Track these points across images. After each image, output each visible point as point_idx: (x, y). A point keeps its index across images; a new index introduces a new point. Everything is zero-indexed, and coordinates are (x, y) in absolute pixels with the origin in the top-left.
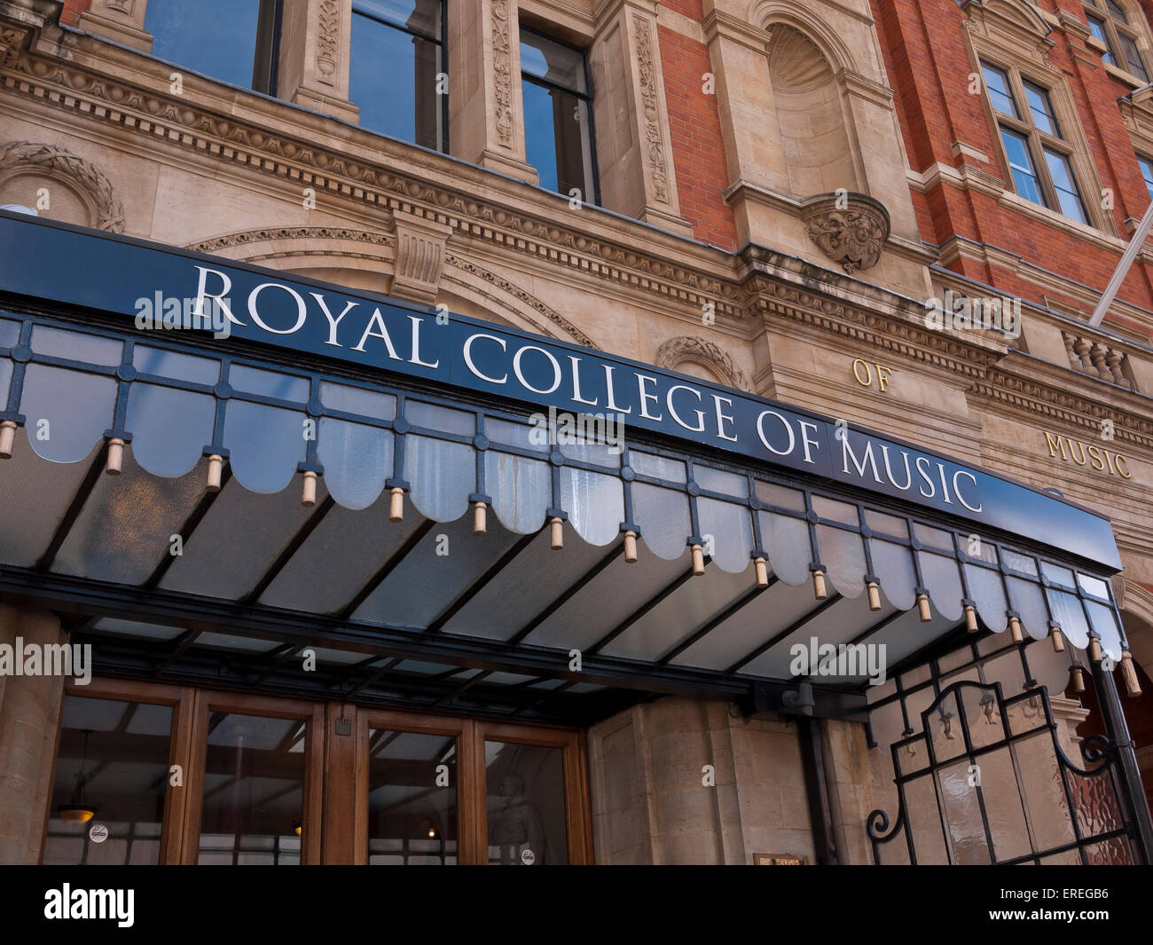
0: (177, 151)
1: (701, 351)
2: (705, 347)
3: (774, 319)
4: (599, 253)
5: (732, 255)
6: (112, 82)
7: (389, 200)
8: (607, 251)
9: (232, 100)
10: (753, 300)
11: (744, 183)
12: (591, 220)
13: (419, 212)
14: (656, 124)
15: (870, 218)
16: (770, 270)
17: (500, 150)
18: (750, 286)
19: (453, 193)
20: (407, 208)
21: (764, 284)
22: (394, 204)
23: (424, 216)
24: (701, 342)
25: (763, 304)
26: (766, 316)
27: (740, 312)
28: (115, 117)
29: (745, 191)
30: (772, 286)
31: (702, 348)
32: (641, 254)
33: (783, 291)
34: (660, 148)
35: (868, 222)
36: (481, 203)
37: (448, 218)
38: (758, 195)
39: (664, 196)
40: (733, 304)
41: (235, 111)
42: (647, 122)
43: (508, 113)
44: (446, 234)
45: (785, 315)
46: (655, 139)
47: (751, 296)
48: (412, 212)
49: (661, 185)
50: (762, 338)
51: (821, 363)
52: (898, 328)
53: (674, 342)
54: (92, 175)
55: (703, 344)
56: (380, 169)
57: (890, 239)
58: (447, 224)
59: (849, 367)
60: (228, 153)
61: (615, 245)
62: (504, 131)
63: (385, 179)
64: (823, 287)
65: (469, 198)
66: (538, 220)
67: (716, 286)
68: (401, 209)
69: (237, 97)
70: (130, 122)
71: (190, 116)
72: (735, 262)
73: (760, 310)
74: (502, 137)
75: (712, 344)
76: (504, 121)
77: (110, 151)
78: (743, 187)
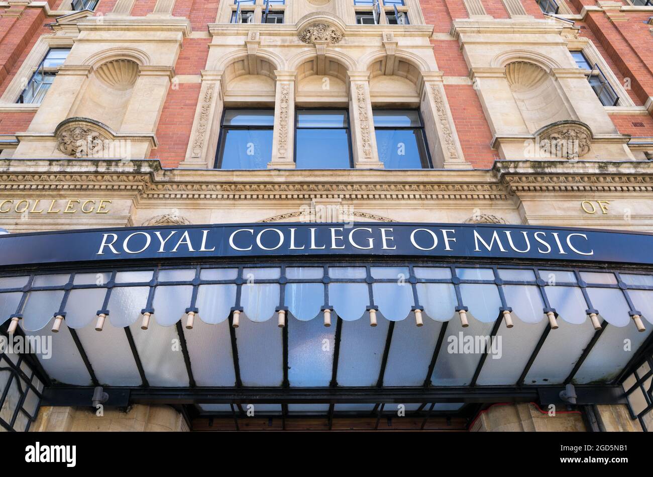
0: (217, 202)
1: (485, 220)
2: (487, 218)
3: (523, 194)
4: (417, 189)
5: (490, 170)
6: (186, 183)
7: (309, 195)
8: (422, 187)
9: (233, 175)
10: (509, 188)
11: (497, 136)
12: (409, 175)
13: (324, 196)
14: (448, 126)
15: (574, 130)
16: (512, 170)
17: (366, 160)
18: (505, 182)
19: (337, 183)
20: (318, 196)
21: (512, 179)
22: (312, 196)
23: (327, 197)
24: (484, 216)
25: (514, 188)
26: (519, 194)
27: (505, 196)
28: (190, 196)
29: (499, 140)
30: (516, 178)
31: (486, 219)
32: (439, 183)
33: (524, 179)
34: (451, 135)
35: (573, 132)
36: (352, 184)
37: (339, 195)
38: (507, 139)
39: (455, 155)
40: (499, 193)
41: (235, 179)
42: (442, 126)
43: (369, 144)
44: (339, 202)
45: (529, 190)
46: (448, 132)
47: (507, 186)
48: (321, 197)
49: (453, 151)
50: (521, 205)
51: (560, 208)
52: (605, 178)
53: (469, 220)
54: (182, 221)
55: (486, 217)
56: (302, 183)
57: (594, 137)
58: (339, 197)
59: (580, 206)
60: (237, 197)
61: (424, 183)
62: (367, 152)
63: (305, 187)
64: (547, 170)
65: (346, 183)
66: (381, 183)
67: (487, 187)
68: (316, 197)
69: (235, 173)
70: (196, 196)
71: (218, 187)
72: (493, 172)
73: (514, 192)
74: (366, 155)
75: (492, 216)
76: (367, 148)
77: (191, 210)
78: (497, 138)
